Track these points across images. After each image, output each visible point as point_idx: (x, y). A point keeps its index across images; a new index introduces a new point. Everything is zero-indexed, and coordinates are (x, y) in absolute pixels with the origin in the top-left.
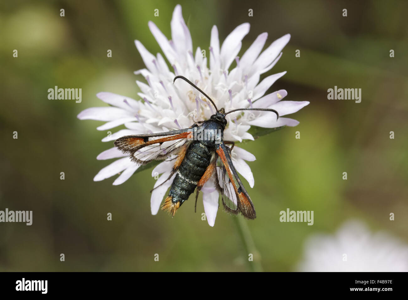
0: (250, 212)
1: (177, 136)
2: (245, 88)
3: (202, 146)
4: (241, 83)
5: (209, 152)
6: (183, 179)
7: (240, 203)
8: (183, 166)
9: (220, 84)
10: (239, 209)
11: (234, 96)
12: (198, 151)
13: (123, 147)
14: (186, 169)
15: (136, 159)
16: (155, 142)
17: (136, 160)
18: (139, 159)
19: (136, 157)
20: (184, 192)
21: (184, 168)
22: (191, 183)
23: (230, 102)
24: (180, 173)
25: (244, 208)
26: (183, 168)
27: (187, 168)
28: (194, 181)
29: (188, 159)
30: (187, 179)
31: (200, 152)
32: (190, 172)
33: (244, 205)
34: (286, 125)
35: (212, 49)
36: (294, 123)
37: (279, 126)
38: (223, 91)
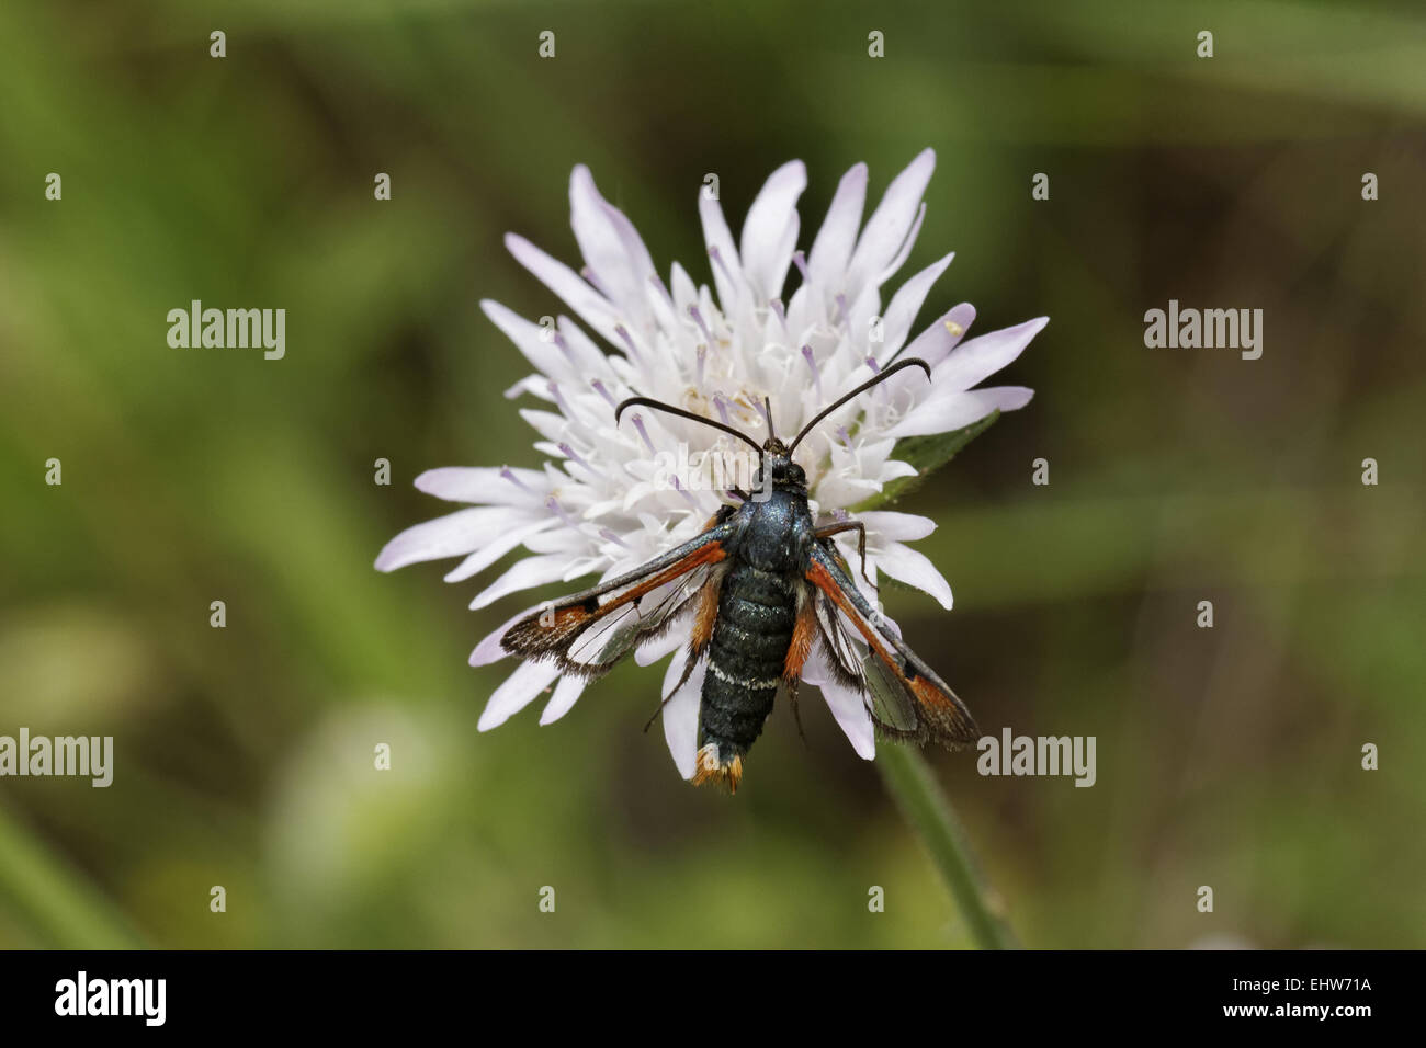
0: (959, 724)
1: (679, 565)
2: (845, 338)
3: (760, 573)
4: (830, 331)
5: (788, 586)
6: (733, 683)
7: (922, 706)
8: (720, 645)
9: (769, 347)
10: (923, 725)
11: (821, 368)
12: (753, 592)
13: (530, 646)
14: (731, 652)
15: (578, 665)
16: (620, 602)
17: (577, 669)
18: (586, 665)
19: (576, 659)
20: (744, 725)
21: (726, 651)
22: (759, 688)
23: (814, 387)
24: (717, 670)
25: (938, 717)
26: (722, 653)
27: (734, 647)
28: (765, 681)
29: (729, 621)
30: (744, 679)
31: (760, 592)
32: (747, 658)
33: (935, 712)
34: (997, 410)
35: (716, 252)
36: (1018, 397)
37: (977, 419)
38: (784, 366)
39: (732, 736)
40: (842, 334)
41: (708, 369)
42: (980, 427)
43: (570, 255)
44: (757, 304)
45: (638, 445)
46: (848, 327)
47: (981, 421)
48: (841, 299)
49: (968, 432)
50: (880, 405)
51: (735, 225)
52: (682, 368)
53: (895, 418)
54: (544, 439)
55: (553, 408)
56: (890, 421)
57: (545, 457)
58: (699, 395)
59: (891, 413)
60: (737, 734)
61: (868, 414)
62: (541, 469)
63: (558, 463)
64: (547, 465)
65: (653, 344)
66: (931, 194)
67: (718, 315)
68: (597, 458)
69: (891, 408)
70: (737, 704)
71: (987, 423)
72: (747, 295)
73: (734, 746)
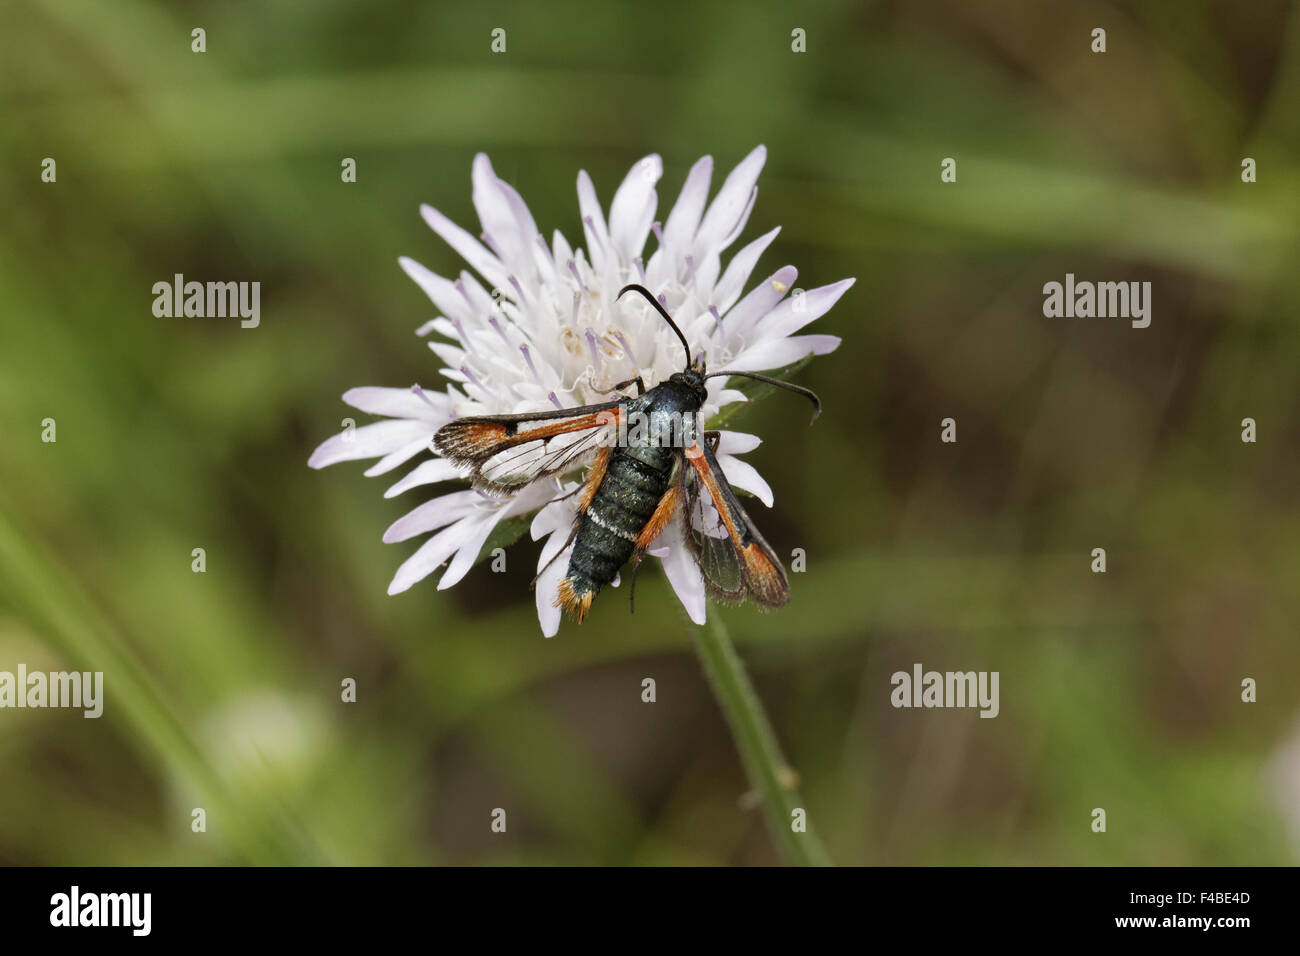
2: (691, 293)
4: (679, 287)
6: (603, 527)
7: (749, 571)
8: (602, 495)
10: (744, 588)
13: (455, 449)
14: (610, 500)
15: (487, 481)
16: (534, 436)
17: (485, 484)
18: (494, 482)
19: (487, 475)
20: (602, 566)
22: (623, 537)
24: (595, 513)
25: (759, 582)
26: (603, 499)
28: (629, 532)
29: (614, 474)
30: (613, 525)
31: (646, 454)
32: (621, 507)
33: (758, 577)
34: (812, 353)
35: (590, 221)
36: (828, 344)
37: (795, 360)
38: (642, 314)
39: (590, 573)
40: (688, 290)
41: (581, 315)
42: (797, 367)
43: (472, 224)
44: (621, 266)
45: (523, 372)
46: (694, 284)
47: (798, 363)
48: (689, 260)
49: (787, 371)
50: (719, 347)
51: (605, 202)
52: (559, 313)
53: (729, 358)
54: (446, 366)
55: (456, 343)
56: (725, 361)
57: (447, 380)
58: (573, 334)
59: (726, 355)
60: (595, 572)
61: (708, 354)
62: (444, 390)
63: (459, 386)
64: (449, 386)
65: (537, 295)
66: (763, 180)
67: (590, 272)
68: (489, 383)
69: (726, 350)
70: (602, 547)
71: (803, 364)
72: (613, 257)
73: (590, 583)
